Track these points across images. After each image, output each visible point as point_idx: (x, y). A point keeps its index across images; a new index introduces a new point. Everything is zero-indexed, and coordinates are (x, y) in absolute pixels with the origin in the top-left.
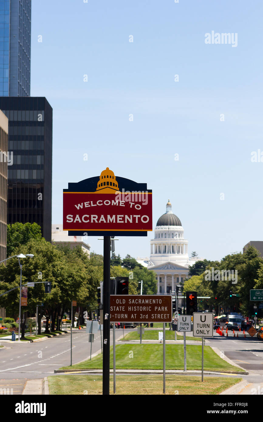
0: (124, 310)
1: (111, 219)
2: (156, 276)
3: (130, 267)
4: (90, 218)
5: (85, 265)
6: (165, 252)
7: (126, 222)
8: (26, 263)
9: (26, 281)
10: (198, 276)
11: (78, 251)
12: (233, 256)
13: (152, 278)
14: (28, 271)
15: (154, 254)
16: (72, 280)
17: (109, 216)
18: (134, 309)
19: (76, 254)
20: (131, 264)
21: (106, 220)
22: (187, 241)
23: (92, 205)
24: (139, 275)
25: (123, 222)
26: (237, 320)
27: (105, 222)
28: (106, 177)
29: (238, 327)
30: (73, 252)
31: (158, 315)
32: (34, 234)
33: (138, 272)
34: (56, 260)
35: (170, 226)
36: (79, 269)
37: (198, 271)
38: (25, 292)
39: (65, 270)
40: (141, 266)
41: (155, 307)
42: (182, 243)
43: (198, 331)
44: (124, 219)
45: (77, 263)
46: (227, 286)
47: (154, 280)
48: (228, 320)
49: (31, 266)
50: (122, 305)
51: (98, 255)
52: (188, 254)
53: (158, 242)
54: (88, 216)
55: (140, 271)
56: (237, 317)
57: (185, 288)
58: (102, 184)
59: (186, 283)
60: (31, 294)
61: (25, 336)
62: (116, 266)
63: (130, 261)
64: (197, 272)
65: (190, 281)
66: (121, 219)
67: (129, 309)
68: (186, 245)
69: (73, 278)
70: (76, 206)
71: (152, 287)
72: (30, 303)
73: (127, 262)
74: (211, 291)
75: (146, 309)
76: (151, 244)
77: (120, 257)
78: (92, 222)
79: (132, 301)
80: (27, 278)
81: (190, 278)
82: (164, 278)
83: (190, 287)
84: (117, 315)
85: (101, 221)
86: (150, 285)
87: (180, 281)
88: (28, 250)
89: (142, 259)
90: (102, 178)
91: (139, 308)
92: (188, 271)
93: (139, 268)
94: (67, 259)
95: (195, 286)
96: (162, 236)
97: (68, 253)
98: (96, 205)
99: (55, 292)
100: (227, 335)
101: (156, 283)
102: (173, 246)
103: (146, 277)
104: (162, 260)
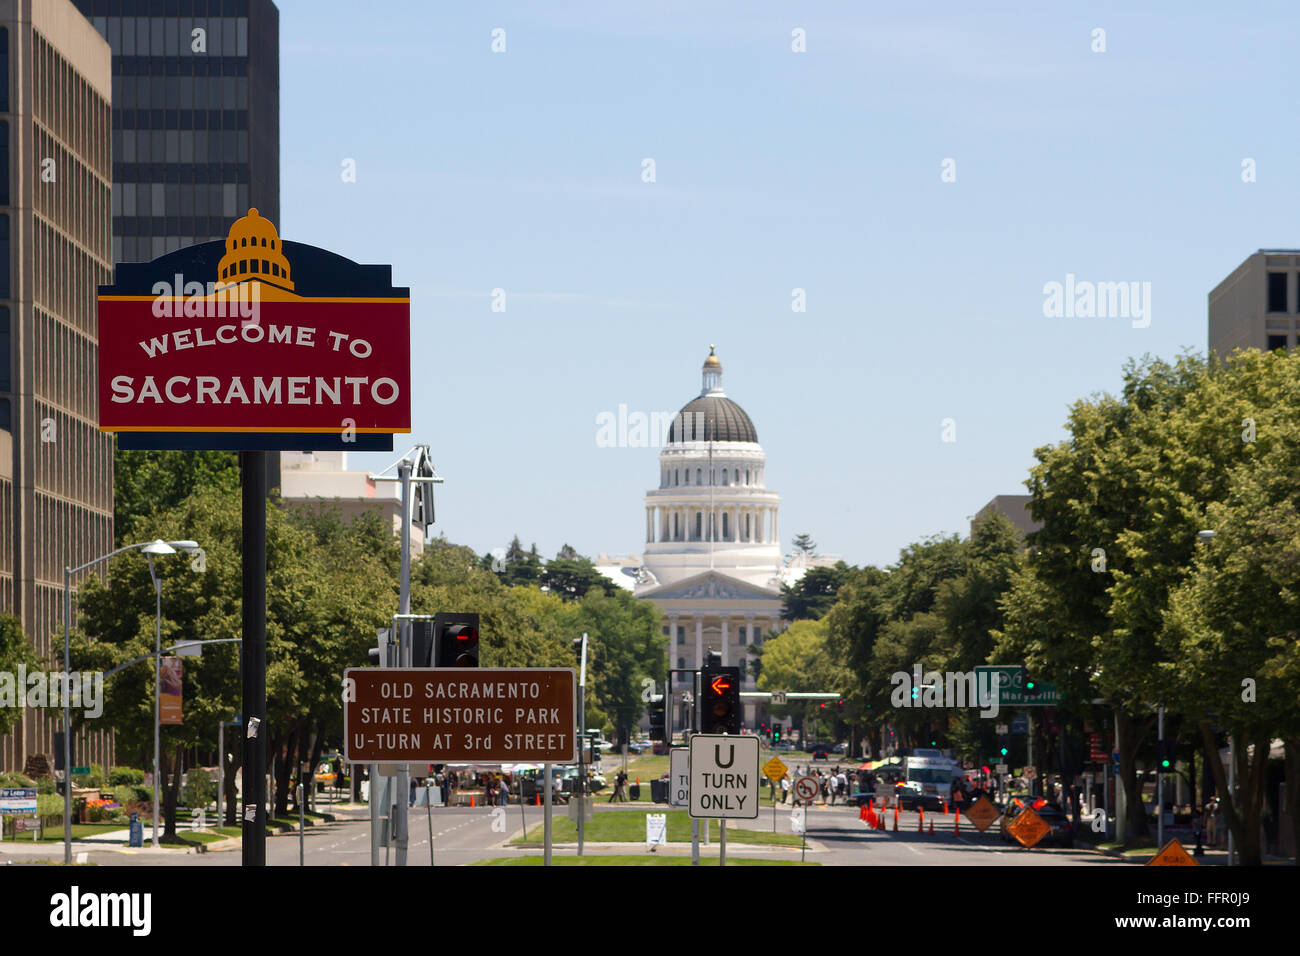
0: (409, 722)
1: (267, 390)
2: (664, 623)
3: (573, 590)
4: (192, 389)
5: (392, 582)
6: (697, 535)
7: (319, 401)
8: (174, 574)
9: (175, 636)
10: (812, 622)
11: (369, 532)
12: (929, 549)
13: (649, 629)
14: (182, 602)
15: (658, 544)
16: (344, 633)
17: (258, 382)
18: (442, 716)
19: (363, 541)
20: (575, 579)
21: (251, 396)
22: (775, 497)
23: (201, 343)
24: (603, 618)
25: (307, 401)
26: (935, 775)
27: (245, 400)
28: (249, 242)
29: (938, 800)
30: (351, 534)
31: (527, 736)
32: (212, 469)
33: (601, 606)
34: (288, 562)
35: (714, 443)
36: (370, 593)
37: (815, 604)
38: (175, 674)
39: (320, 597)
40: (609, 587)
41: (518, 710)
42: (758, 505)
43: (706, 799)
44: (311, 390)
45: (364, 573)
46: (904, 654)
47: (658, 636)
48: (903, 774)
49: (194, 584)
50: (402, 703)
51: (456, 546)
52: (778, 543)
53: (675, 499)
54: (186, 381)
55: (605, 602)
56: (934, 764)
57: (766, 666)
58: (233, 267)
59: (770, 646)
60: (195, 683)
61: (177, 831)
62: (521, 587)
63: (572, 568)
64: (809, 608)
65: (784, 641)
66: (302, 390)
67: (426, 715)
68: (773, 510)
69: (348, 624)
70: (143, 344)
71: (651, 661)
72: (190, 714)
73: (560, 572)
74: (851, 675)
75: (485, 717)
76: (648, 508)
77: (538, 553)
78: (200, 400)
79: (435, 689)
80: (180, 628)
81: (787, 628)
82: (694, 630)
83: (786, 661)
84: (384, 739)
85: (233, 399)
86: (642, 652)
87: (750, 640)
88: (180, 527)
89: (617, 560)
90: (235, 247)
91: (461, 713)
92: (779, 605)
93: (601, 592)
94: (330, 558)
95: (802, 656)
96: (687, 480)
97: (333, 537)
98: (213, 342)
99: (280, 677)
100: (896, 827)
101: (664, 647)
102: (725, 516)
103: (627, 625)
104: (686, 565)
